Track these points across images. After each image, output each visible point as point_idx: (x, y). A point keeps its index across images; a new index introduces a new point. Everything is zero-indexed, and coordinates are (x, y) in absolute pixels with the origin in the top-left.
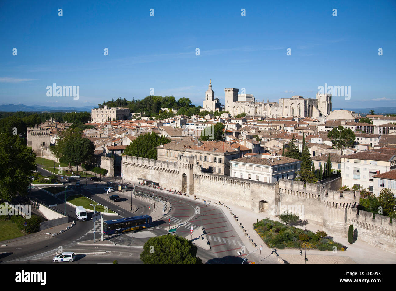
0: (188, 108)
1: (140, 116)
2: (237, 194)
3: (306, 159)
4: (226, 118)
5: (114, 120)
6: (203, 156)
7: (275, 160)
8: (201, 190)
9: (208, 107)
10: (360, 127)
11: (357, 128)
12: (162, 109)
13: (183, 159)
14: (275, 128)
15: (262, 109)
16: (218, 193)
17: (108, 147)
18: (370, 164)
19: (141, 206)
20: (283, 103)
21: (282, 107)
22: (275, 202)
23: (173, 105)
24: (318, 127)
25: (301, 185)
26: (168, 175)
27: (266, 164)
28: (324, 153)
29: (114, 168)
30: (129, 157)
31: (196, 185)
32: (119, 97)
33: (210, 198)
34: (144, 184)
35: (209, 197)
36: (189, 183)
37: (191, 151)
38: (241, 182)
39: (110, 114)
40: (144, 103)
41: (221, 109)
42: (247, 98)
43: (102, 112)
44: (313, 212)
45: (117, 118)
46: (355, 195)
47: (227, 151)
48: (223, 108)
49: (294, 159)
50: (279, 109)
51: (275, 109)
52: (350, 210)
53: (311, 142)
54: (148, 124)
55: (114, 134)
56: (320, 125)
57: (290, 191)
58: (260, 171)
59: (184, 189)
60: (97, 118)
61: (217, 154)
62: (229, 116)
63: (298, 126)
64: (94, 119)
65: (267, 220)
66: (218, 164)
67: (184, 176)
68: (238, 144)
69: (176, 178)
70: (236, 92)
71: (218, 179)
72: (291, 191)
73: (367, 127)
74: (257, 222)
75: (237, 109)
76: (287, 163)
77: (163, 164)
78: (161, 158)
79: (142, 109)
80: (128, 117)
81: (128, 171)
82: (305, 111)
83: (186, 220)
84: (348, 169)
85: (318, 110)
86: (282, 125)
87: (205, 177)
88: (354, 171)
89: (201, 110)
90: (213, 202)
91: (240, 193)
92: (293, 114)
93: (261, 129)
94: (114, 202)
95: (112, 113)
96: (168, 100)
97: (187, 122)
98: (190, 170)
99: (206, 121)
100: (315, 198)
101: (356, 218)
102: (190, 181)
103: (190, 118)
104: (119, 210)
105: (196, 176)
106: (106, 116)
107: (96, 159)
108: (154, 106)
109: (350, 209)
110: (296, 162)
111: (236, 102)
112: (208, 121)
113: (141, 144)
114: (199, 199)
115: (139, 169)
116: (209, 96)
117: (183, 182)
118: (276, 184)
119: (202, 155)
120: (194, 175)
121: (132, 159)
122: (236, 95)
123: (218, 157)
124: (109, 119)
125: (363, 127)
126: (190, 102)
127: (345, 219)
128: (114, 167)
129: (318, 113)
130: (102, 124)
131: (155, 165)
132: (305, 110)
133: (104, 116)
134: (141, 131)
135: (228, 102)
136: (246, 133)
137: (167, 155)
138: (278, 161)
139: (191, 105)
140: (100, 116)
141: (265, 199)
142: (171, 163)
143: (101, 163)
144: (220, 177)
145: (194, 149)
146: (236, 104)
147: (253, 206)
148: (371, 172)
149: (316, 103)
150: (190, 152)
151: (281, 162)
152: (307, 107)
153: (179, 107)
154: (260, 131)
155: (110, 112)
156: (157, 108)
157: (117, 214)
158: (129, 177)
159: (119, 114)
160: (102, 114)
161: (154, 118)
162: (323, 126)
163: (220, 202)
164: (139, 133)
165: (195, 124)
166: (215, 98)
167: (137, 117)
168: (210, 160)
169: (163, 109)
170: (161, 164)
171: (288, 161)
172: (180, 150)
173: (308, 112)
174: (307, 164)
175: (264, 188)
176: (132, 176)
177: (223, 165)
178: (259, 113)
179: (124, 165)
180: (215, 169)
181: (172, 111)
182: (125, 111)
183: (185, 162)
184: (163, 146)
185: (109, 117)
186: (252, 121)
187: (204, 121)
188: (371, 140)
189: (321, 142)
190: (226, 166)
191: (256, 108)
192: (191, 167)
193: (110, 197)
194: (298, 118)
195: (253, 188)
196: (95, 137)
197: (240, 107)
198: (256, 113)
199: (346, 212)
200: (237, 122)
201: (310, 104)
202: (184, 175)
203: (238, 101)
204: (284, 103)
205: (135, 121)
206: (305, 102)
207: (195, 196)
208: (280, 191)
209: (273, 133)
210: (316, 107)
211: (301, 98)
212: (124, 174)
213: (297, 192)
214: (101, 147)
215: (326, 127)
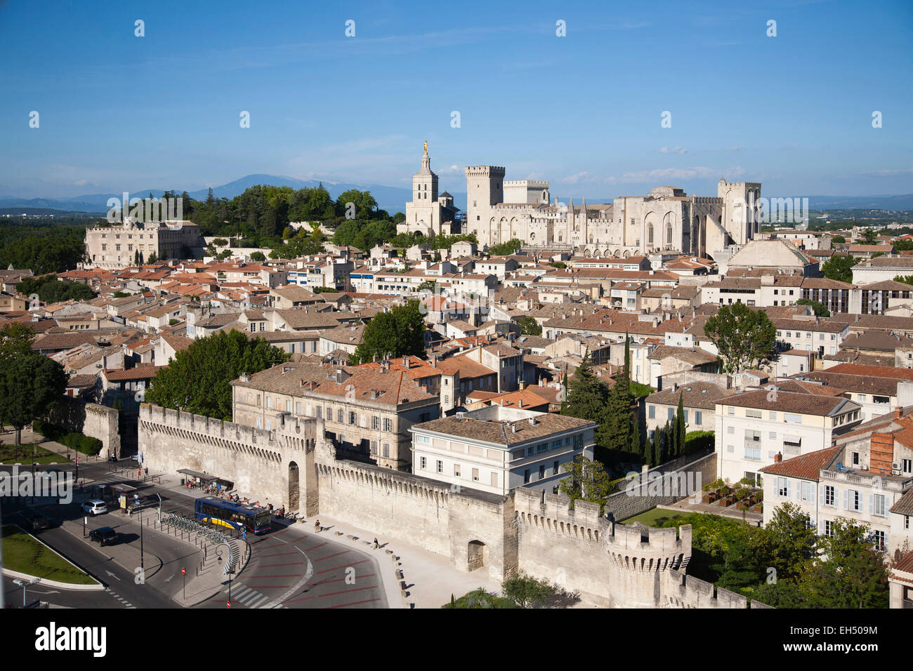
0: (365, 224)
1: (227, 247)
2: (420, 519)
3: (619, 412)
4: (465, 255)
5: (152, 260)
6: (347, 411)
7: (521, 426)
8: (336, 506)
9: (419, 219)
10: (811, 290)
11: (806, 293)
12: (292, 224)
13: (290, 425)
14: (588, 292)
15: (569, 226)
16: (375, 516)
17: (109, 372)
18: (785, 421)
19: (172, 558)
20: (624, 211)
21: (622, 221)
22: (503, 546)
23: (324, 212)
24: (701, 291)
25: (564, 505)
26: (255, 463)
27: (495, 441)
28: (686, 383)
29: (119, 437)
30: (156, 411)
31: (323, 491)
32: (170, 190)
33: (358, 527)
34: (194, 486)
35: (354, 525)
36: (306, 487)
37: (316, 396)
38: (428, 490)
39: (142, 241)
40: (240, 208)
41: (456, 227)
42: (531, 192)
43: (118, 236)
44: (592, 573)
45: (162, 253)
46: (680, 537)
47: (405, 401)
48: (463, 220)
49: (576, 420)
50: (613, 226)
51: (604, 226)
52: (666, 575)
53: (666, 344)
54: (245, 274)
55: (143, 313)
56: (708, 285)
57: (539, 518)
58: (481, 457)
59: (293, 503)
60: (104, 253)
61: (381, 407)
62: (475, 251)
63: (647, 287)
64: (94, 256)
65: (481, 593)
66: (383, 435)
67: (293, 469)
68: (460, 358)
69: (275, 471)
70: (497, 176)
71: (374, 481)
72: (542, 518)
73: (830, 290)
74: (450, 602)
75: (499, 226)
76: (553, 434)
77: (242, 434)
78: (244, 410)
79: (235, 224)
80: (194, 249)
81: (154, 447)
82: (686, 234)
83: (279, 597)
84: (733, 433)
85: (723, 229)
86: (606, 286)
87: (345, 472)
88: (746, 438)
89: (401, 229)
90: (362, 538)
91: (427, 518)
92: (651, 239)
93: (545, 298)
94: (102, 546)
95: (146, 240)
96: (309, 198)
97: (353, 270)
98: (307, 454)
99: (406, 267)
100: (595, 538)
101: (678, 596)
102: (307, 483)
103: (366, 254)
104: (110, 574)
105: (323, 469)
106: (130, 248)
107: (72, 410)
108: (267, 216)
109: (668, 570)
110: (579, 428)
111: (498, 205)
112: (411, 269)
113: (198, 365)
114: (328, 529)
115: (184, 442)
116: (422, 187)
117: (290, 482)
118: (504, 502)
119: (343, 407)
120: (318, 466)
121: (164, 415)
122: (498, 185)
123: (383, 416)
124: (139, 257)
125: (820, 290)
126: (373, 202)
127: (655, 596)
128: (119, 433)
129: (722, 238)
130: (116, 274)
131: (222, 435)
132: (683, 230)
133: (124, 248)
134: (213, 311)
135: (475, 205)
136: (502, 310)
137: (259, 404)
138: (529, 427)
139: (375, 209)
140: (111, 247)
141: (480, 536)
142: (261, 432)
143: (85, 422)
144: (380, 475)
145: (326, 392)
146: (497, 212)
147: (455, 552)
148: (786, 443)
149: (717, 209)
150: (314, 398)
151: (538, 432)
152: (691, 222)
153: (339, 218)
154: (541, 306)
155: (141, 237)
156: (276, 222)
157: (100, 587)
158: (158, 463)
159: (167, 241)
160: (118, 241)
161: (267, 252)
162: (715, 287)
163: (376, 542)
164: (207, 316)
165: (375, 277)
166: (441, 190)
167: (220, 250)
168: (363, 423)
169: (296, 226)
170: (237, 432)
171: (560, 427)
172: (290, 393)
173: (693, 235)
174: (620, 427)
175: (479, 508)
176: (167, 462)
177: (395, 438)
178: (560, 239)
179: (145, 430)
180: (375, 448)
181: (320, 231)
182: (184, 232)
183: (293, 434)
184: (250, 379)
185: (137, 251)
186: (532, 268)
187: (401, 267)
188: (822, 337)
189: (690, 344)
190: (402, 438)
191: (551, 222)
192: (310, 446)
193: (91, 534)
194: (661, 256)
195: (453, 509)
196: (85, 328)
197: (509, 220)
198: (551, 238)
199: (657, 579)
200: (493, 272)
201: (700, 214)
202: (293, 465)
203: (505, 202)
204: (627, 211)
205: (211, 263)
206: (685, 209)
207: (318, 524)
208: (516, 517)
209: (573, 313)
210: (715, 222)
211: (678, 193)
212: (144, 453)
213: (555, 521)
214: (95, 364)
215: (722, 291)
